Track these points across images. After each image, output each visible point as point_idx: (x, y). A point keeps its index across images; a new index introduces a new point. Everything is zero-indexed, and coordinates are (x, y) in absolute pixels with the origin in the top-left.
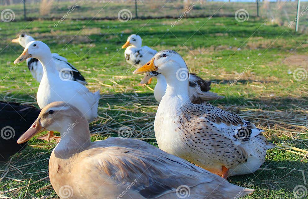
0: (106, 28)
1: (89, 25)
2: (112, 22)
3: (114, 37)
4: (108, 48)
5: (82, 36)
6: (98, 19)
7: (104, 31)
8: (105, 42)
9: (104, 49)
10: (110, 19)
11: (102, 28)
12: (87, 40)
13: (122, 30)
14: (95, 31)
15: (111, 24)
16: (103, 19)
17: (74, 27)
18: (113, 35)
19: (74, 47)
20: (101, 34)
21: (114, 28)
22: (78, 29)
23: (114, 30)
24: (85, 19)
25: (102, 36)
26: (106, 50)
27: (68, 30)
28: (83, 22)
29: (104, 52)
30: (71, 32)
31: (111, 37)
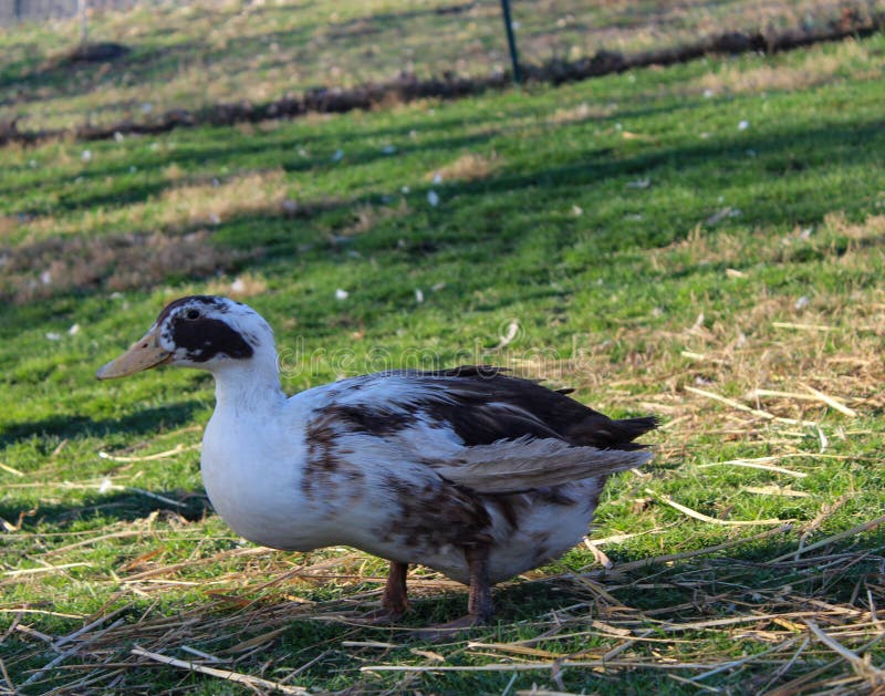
0: (321, 163)
1: (202, 158)
2: (355, 120)
3: (388, 213)
4: (351, 290)
5: (167, 230)
6: (258, 114)
7: (310, 189)
8: (330, 251)
9: (332, 296)
10: (341, 105)
11: (293, 168)
12: (203, 260)
13: (431, 165)
14: (254, 191)
15: (348, 137)
16: (290, 109)
17: (107, 185)
18: (376, 201)
19: (125, 308)
20: (291, 205)
21: (371, 156)
22: (136, 195)
23: (376, 170)
24: (171, 124)
25: (304, 214)
26: (338, 308)
27: (68, 206)
28: (156, 147)
29: (331, 319)
30: (90, 219)
31: (365, 217)
